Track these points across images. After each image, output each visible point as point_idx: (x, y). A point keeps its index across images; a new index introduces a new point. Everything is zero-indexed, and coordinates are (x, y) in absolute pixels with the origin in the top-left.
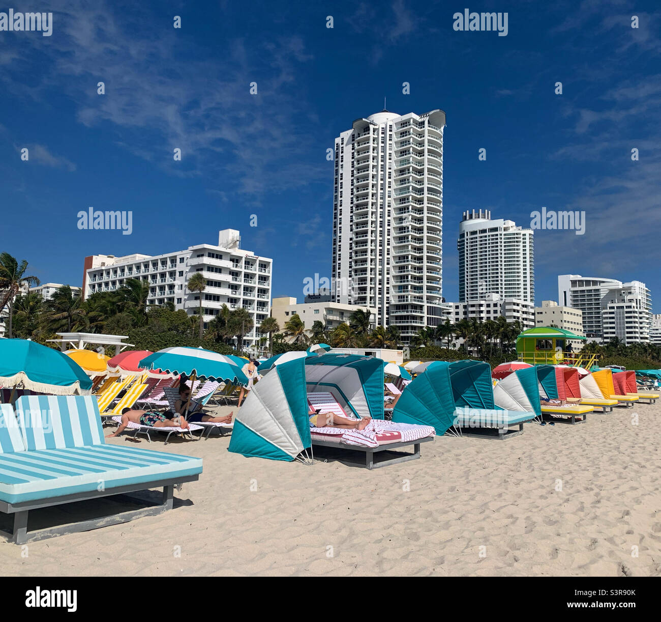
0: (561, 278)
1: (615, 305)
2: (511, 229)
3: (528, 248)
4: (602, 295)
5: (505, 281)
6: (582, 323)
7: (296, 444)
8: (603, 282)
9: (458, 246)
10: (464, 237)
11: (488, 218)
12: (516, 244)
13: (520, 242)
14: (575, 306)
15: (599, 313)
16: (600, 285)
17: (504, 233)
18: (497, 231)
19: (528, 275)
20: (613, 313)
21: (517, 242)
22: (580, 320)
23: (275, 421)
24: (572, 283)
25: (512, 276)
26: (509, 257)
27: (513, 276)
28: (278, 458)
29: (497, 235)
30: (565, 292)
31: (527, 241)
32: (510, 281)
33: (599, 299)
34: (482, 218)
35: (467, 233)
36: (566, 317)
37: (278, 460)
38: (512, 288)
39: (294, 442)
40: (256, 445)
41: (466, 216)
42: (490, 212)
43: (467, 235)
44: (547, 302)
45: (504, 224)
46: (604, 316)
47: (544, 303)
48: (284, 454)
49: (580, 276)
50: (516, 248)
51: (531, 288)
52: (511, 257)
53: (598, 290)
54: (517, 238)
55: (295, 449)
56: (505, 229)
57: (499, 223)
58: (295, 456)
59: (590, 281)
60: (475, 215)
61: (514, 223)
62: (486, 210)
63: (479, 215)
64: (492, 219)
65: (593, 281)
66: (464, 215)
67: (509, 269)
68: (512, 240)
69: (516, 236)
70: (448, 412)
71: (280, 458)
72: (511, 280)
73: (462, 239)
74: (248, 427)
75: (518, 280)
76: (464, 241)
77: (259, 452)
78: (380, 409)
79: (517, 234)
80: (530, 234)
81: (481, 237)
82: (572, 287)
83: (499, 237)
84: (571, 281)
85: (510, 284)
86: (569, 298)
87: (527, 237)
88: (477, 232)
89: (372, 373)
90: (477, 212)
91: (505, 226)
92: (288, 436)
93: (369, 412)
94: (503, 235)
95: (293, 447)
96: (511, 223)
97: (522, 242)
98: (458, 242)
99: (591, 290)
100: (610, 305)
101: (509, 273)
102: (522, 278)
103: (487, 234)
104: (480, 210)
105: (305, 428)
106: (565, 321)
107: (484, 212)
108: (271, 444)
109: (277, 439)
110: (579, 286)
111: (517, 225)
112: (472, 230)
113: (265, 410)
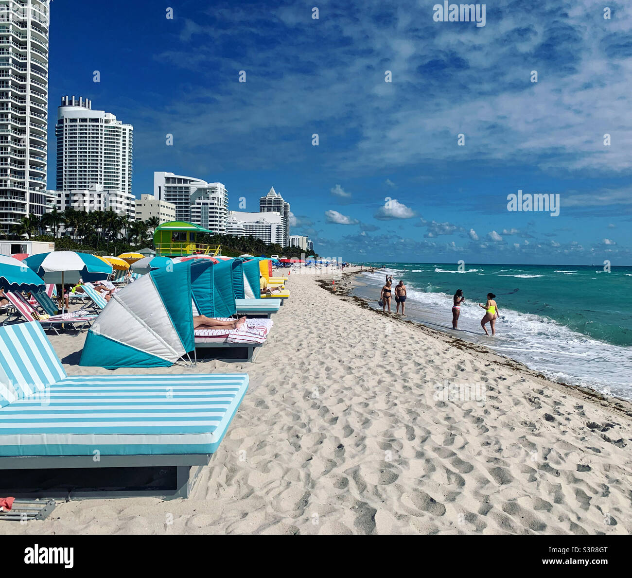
0: (157, 175)
1: (201, 201)
2: (112, 122)
3: (127, 143)
4: (191, 192)
5: (105, 172)
6: (175, 215)
7: (175, 349)
8: (193, 181)
9: (56, 131)
10: (62, 123)
11: (89, 108)
12: (116, 137)
13: (120, 136)
14: (168, 200)
15: (187, 207)
16: (190, 183)
17: (104, 125)
18: (98, 122)
19: (127, 169)
20: (199, 208)
21: (117, 135)
22: (174, 213)
23: (148, 329)
24: (166, 180)
25: (111, 169)
26: (109, 150)
27: (113, 169)
28: (150, 366)
29: (98, 126)
30: (160, 187)
31: (127, 135)
32: (109, 172)
33: (188, 195)
34: (82, 106)
35: (66, 119)
36: (162, 210)
37: (153, 367)
38: (111, 180)
39: (173, 348)
40: (123, 356)
41: (65, 102)
42: (90, 101)
43: (66, 122)
44: (146, 195)
45: (105, 116)
46: (193, 210)
47: (143, 196)
48: (160, 361)
49: (174, 174)
50: (116, 141)
51: (129, 181)
52: (111, 150)
53: (187, 188)
54: (117, 132)
55: (174, 354)
56: (106, 121)
57: (100, 114)
58: (174, 361)
59: (181, 179)
60: (75, 102)
61: (114, 117)
62: (87, 99)
63: (79, 102)
64: (93, 109)
65: (184, 179)
66: (63, 100)
67: (109, 161)
68: (112, 133)
69: (116, 130)
70: (228, 304)
71: (154, 365)
72: (111, 172)
73: (61, 125)
74: (110, 338)
75: (117, 173)
76: (63, 127)
77: (127, 362)
78: (210, 308)
79: (117, 128)
80: (130, 130)
81: (81, 126)
82: (166, 183)
83: (100, 128)
84: (166, 177)
85: (109, 176)
86: (163, 193)
87: (127, 132)
88: (77, 119)
89: (199, 275)
90: (77, 99)
91: (106, 118)
92: (165, 342)
93: (197, 312)
94: (103, 127)
95: (172, 352)
96: (111, 116)
97: (122, 137)
98: (56, 127)
99: (182, 187)
100: (197, 201)
101: (109, 165)
102: (121, 171)
103: (88, 124)
104: (81, 98)
105: (188, 333)
106: (161, 213)
107: (84, 101)
108: (142, 352)
109: (151, 347)
110: (172, 183)
111: (118, 119)
112: (71, 117)
113: (134, 319)
